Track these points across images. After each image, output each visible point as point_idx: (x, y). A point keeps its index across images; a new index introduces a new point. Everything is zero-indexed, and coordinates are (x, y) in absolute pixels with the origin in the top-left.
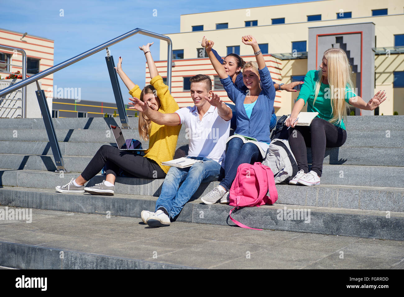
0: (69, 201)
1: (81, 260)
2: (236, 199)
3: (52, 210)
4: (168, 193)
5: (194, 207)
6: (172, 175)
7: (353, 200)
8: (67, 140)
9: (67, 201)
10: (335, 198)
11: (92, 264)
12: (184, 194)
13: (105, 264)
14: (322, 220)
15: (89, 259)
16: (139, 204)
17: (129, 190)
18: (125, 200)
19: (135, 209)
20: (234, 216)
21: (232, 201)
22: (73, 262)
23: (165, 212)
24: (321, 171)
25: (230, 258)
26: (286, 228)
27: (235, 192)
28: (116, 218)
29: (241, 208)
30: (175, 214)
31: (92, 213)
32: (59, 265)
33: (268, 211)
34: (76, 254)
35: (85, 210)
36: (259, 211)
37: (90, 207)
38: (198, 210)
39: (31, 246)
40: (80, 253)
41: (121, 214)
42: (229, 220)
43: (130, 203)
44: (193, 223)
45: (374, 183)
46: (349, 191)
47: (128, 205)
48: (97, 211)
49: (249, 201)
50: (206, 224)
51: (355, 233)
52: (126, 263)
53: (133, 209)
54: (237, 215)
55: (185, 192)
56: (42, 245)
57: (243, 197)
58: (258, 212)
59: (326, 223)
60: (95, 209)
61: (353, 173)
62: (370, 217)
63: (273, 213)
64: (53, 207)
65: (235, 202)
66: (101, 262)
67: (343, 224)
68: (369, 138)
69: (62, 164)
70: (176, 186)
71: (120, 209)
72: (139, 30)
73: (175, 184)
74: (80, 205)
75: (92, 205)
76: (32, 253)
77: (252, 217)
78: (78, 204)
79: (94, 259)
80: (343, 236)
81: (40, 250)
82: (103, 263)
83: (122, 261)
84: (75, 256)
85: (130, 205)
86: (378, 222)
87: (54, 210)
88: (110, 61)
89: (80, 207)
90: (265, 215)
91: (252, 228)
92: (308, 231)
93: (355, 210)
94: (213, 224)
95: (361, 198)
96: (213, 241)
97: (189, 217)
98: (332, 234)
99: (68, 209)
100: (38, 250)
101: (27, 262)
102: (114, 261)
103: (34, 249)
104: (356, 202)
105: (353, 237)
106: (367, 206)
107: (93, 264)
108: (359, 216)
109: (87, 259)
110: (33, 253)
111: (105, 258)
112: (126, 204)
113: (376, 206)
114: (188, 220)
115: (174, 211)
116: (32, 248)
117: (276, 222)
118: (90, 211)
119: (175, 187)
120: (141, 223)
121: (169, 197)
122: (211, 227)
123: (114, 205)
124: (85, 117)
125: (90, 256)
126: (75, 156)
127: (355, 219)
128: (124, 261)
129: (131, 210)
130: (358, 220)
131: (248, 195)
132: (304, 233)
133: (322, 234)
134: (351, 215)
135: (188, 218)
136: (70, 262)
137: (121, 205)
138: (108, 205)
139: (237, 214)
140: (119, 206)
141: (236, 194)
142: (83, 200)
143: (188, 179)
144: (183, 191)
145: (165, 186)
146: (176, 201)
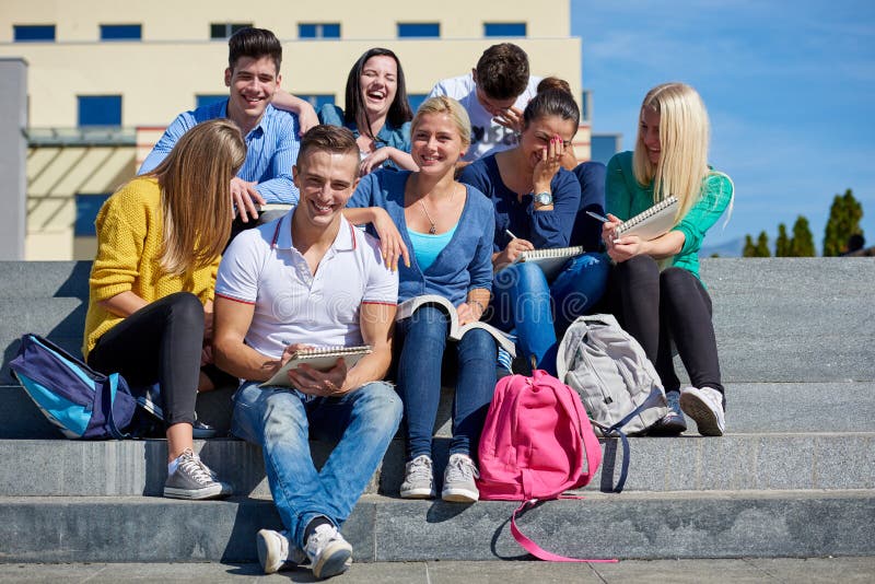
2: (520, 479)
5: (379, 513)
7: (798, 466)
10: (750, 463)
14: (783, 520)
16: (175, 519)
19: (160, 536)
26: (681, 551)
27: (502, 461)
29: (541, 501)
33: (625, 507)
36: (598, 508)
38: (392, 520)
41: (104, 555)
42: (502, 542)
43: (138, 516)
44: (377, 561)
46: (787, 441)
47: (130, 524)
50: (423, 561)
51: (873, 545)
54: (529, 525)
57: (535, 472)
59: (795, 527)
63: (639, 510)
65: (519, 488)
67: (842, 524)
71: (97, 538)
77: (574, 529)
85: (139, 523)
90: (616, 519)
91: (577, 558)
92: (744, 553)
94: (447, 560)
95: (819, 459)
97: (361, 545)
98: (813, 555)
104: (805, 470)
105: (870, 555)
117: (649, 538)
123: (72, 530)
129: (144, 540)
131: (549, 464)
133: (783, 557)
135: (362, 549)
137: (103, 525)
140: (96, 529)
141: (509, 465)
143: (362, 433)
144: (351, 471)
145: (283, 454)
146: (336, 499)
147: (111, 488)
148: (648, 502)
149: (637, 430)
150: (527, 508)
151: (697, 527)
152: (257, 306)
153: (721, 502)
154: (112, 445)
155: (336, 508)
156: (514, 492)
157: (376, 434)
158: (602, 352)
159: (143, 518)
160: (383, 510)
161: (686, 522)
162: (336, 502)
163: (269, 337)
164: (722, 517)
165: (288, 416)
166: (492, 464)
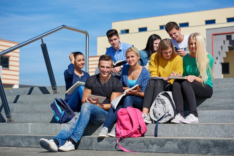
0: (14, 139)
2: (120, 132)
5: (94, 139)
7: (199, 131)
8: (15, 102)
9: (12, 140)
10: (188, 130)
14: (176, 144)
17: (54, 132)
20: (120, 144)
26: (154, 151)
29: (124, 137)
33: (142, 139)
35: (23, 145)
42: (117, 146)
44: (94, 150)
48: (31, 146)
50: (102, 150)
51: (197, 151)
54: (122, 143)
58: (136, 141)
59: (179, 146)
60: (30, 144)
62: (207, 140)
65: (120, 134)
67: (190, 145)
68: (216, 92)
69: (11, 116)
72: (64, 26)
74: (20, 142)
75: (28, 142)
77: (132, 144)
80: (190, 153)
88: (44, 47)
89: (21, 144)
90: (140, 142)
91: (132, 151)
92: (167, 152)
93: (201, 138)
94: (106, 150)
95: (204, 130)
97: (91, 146)
98: (183, 153)
99: (12, 145)
104: (201, 132)
105: (196, 154)
106: (208, 135)
108: (200, 140)
113: (214, 134)
114: (90, 148)
117: (147, 147)
118: (27, 146)
127: (197, 142)
130: (199, 143)
132: (165, 153)
133: (176, 153)
141: (120, 129)
142: (22, 139)
148: (147, 138)
149: (165, 122)
150: (121, 139)
151: (157, 145)
153: (163, 139)
156: (119, 136)
158: (160, 102)
161: (155, 144)
164: (163, 143)
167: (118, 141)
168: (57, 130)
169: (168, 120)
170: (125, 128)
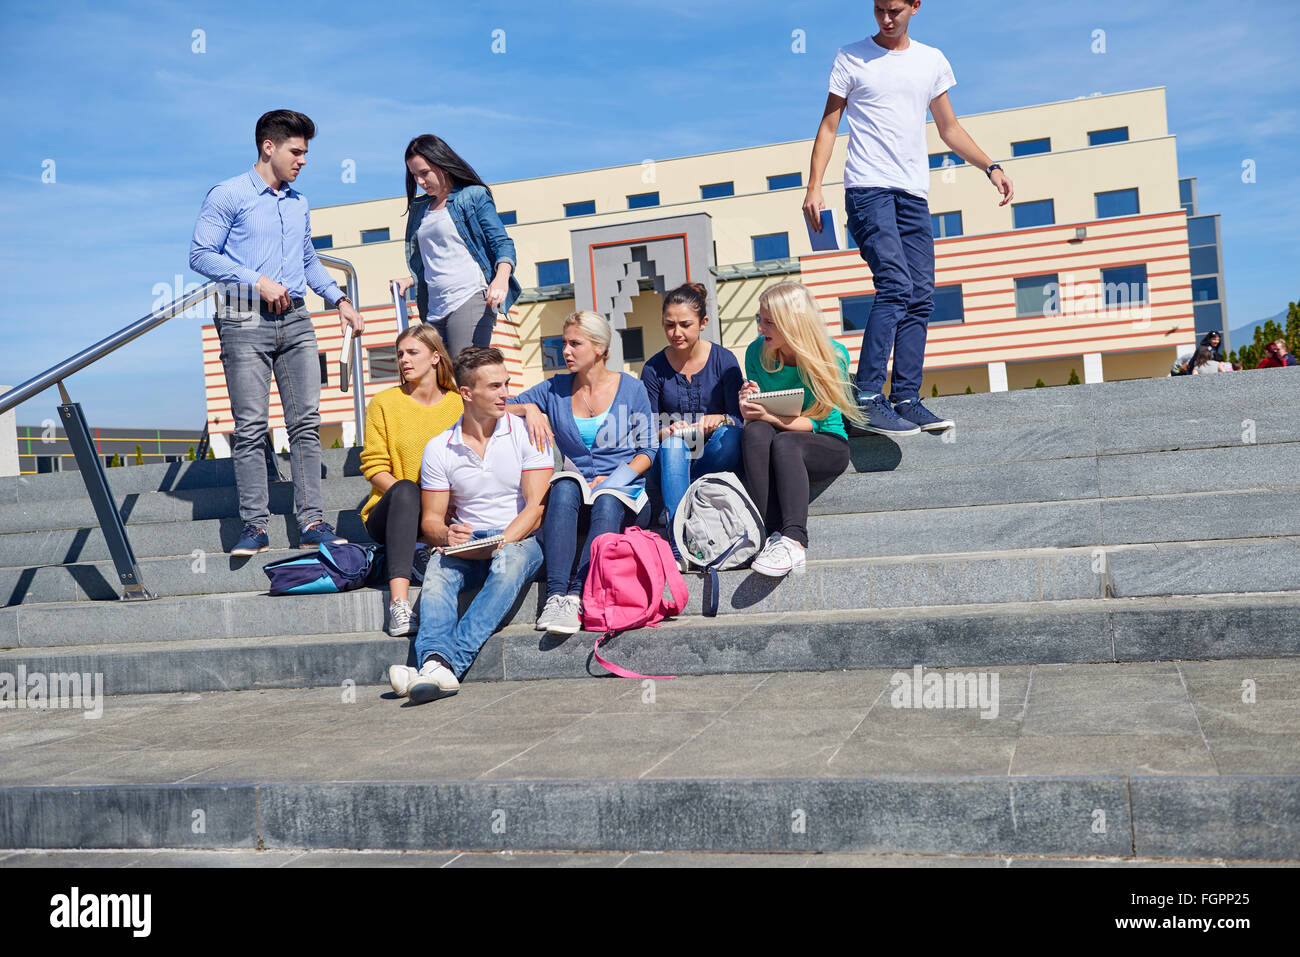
0: (182, 665)
1: (310, 803)
2: (604, 615)
3: (136, 693)
4: (437, 620)
5: (505, 645)
6: (437, 577)
7: (858, 590)
9: (176, 666)
11: (342, 806)
12: (485, 622)
13: (378, 803)
14: (806, 641)
15: (333, 796)
16: (368, 653)
17: (327, 624)
18: (331, 646)
19: (359, 666)
20: (604, 654)
21: (596, 622)
22: (289, 808)
23: (443, 665)
24: (805, 533)
25: (664, 749)
26: (728, 667)
27: (596, 601)
28: (312, 692)
29: (618, 632)
30: (464, 667)
31: (246, 688)
32: (251, 823)
33: (682, 634)
34: (295, 790)
35: (225, 684)
36: (662, 635)
37: (240, 674)
38: (515, 649)
39: (165, 785)
40: (308, 786)
41: (323, 681)
42: (594, 663)
43: (343, 652)
44: (507, 680)
45: (886, 548)
46: (847, 570)
47: (339, 658)
48: (258, 683)
49: (633, 615)
50: (538, 679)
51: (881, 659)
52: (434, 793)
53: (353, 667)
54: (610, 651)
55: (486, 615)
56: (191, 780)
57: (618, 607)
58: (660, 639)
59: (815, 646)
60: (254, 677)
61: (840, 532)
62: (910, 622)
63: (693, 636)
64: (139, 685)
65: (603, 622)
66: (367, 798)
67: (855, 642)
69: (138, 578)
70: (451, 602)
71: (318, 669)
73: (448, 598)
74: (212, 672)
75: (243, 670)
76: (170, 805)
77: (646, 652)
78: (207, 670)
79: (346, 794)
80: (854, 669)
81: (194, 793)
82: (370, 801)
83: (421, 788)
84: (293, 795)
85: (345, 657)
86: (931, 631)
87: (141, 693)
89: (214, 678)
90: (676, 643)
91: (649, 675)
92: (776, 668)
94: (554, 678)
95: (873, 584)
96: (588, 715)
97: (495, 668)
98: (832, 669)
99: (179, 686)
100: (188, 794)
101: (158, 828)
102: (402, 793)
103: (176, 794)
104: (864, 593)
105: (879, 668)
106: (888, 599)
107: (345, 808)
108: (888, 622)
109: (326, 797)
110: (175, 802)
111: (376, 788)
112: (336, 656)
113: (908, 597)
114: (493, 676)
115: (462, 662)
116: (170, 790)
117: (702, 657)
118: (240, 685)
119: (450, 605)
120: (386, 696)
121: (443, 629)
122: (554, 685)
123: (301, 664)
124: (123, 465)
125: (334, 789)
126: (157, 558)
127: (879, 629)
128: (428, 788)
129: (349, 669)
130: (886, 632)
131: (629, 602)
132: (769, 672)
133: (808, 670)
134: (870, 623)
135: (493, 672)
136: (280, 811)
137: (321, 660)
138: (286, 663)
139: (610, 648)
140: (317, 663)
141: (601, 604)
142: (220, 660)
143: (491, 585)
144: (481, 614)
145: (427, 605)
146: (467, 637)
147: (359, 626)
148: (700, 629)
150: (608, 638)
151: (739, 649)
152: (451, 491)
153: (757, 628)
154: (357, 595)
155: (466, 643)
156: (600, 625)
157: (502, 586)
158: (707, 504)
159: (348, 654)
160: (508, 642)
161: (730, 645)
162: (467, 639)
163: (465, 509)
164: (757, 640)
165: (438, 575)
166: (589, 602)
167: (597, 644)
168: (338, 615)
169: (743, 560)
170: (619, 601)
